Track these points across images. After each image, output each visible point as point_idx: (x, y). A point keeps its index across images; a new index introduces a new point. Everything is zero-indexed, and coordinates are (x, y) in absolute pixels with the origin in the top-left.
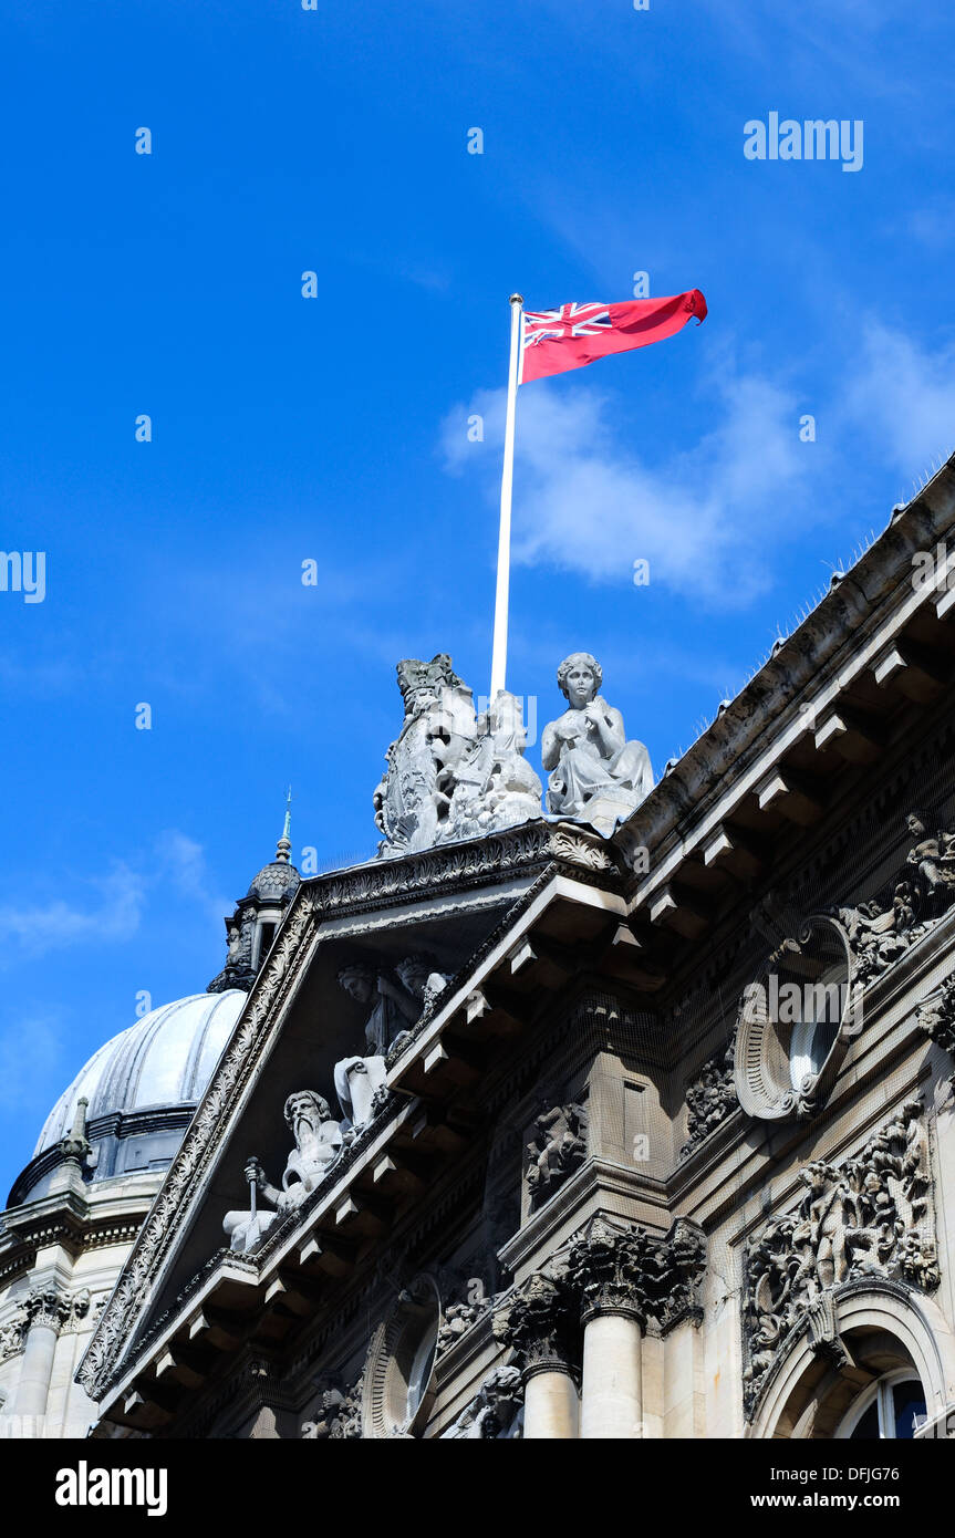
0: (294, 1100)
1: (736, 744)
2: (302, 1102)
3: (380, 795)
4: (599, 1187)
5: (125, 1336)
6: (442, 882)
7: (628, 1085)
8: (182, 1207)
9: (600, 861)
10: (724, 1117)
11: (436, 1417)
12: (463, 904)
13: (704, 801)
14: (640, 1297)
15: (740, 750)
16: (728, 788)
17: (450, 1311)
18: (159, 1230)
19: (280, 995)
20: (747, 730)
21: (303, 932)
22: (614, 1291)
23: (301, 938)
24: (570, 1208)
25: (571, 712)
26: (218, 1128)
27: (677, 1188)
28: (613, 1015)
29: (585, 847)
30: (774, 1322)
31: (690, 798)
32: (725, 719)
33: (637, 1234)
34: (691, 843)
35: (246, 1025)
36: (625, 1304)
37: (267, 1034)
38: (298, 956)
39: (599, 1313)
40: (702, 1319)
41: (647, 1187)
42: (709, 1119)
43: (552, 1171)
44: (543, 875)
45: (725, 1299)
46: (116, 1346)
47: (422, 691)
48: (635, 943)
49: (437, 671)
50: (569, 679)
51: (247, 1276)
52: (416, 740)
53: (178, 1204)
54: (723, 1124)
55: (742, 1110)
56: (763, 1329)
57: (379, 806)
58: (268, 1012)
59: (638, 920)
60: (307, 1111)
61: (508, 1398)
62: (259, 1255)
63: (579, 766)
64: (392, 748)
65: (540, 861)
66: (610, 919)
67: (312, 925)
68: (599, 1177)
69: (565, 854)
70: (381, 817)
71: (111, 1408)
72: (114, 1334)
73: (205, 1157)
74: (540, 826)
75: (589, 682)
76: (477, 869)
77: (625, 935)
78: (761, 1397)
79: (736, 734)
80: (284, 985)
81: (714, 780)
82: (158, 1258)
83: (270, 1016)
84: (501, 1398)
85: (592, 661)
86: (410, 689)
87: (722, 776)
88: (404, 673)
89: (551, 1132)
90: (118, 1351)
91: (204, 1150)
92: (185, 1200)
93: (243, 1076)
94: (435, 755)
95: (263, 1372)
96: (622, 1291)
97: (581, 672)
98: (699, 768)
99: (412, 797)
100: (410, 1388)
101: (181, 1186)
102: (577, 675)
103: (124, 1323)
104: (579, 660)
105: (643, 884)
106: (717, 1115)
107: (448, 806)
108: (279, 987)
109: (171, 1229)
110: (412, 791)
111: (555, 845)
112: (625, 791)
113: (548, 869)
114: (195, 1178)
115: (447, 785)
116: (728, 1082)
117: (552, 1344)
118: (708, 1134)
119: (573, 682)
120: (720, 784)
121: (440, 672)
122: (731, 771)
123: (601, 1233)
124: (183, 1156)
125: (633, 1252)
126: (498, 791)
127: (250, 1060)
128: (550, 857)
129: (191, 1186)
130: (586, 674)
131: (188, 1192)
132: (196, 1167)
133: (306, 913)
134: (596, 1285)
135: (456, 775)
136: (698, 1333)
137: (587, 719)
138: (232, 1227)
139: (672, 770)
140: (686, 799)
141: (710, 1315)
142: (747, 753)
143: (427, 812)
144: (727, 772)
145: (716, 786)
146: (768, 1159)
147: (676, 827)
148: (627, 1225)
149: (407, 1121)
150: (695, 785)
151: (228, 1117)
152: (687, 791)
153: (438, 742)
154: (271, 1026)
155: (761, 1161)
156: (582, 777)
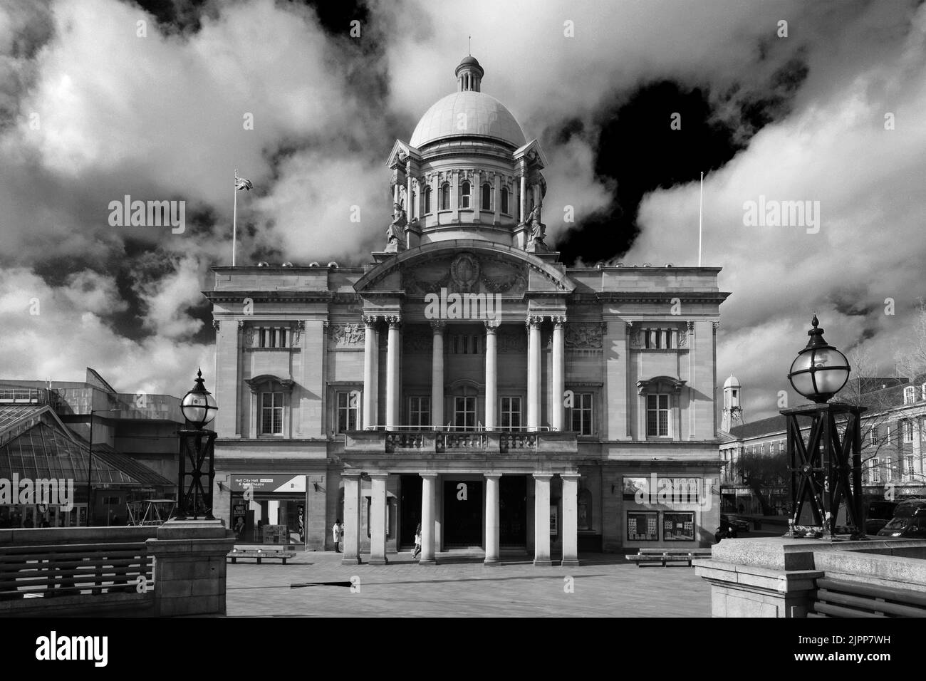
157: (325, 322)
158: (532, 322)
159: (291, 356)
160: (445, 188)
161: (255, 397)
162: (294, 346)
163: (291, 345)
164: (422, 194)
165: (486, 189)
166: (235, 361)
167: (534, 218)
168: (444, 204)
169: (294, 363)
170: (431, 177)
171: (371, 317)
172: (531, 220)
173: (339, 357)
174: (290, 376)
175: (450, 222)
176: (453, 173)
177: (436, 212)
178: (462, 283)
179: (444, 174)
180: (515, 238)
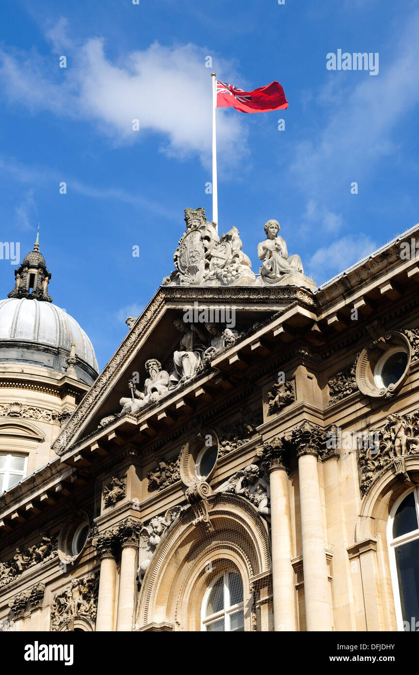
0: (150, 362)
1: (373, 270)
2: (153, 364)
3: (177, 256)
4: (304, 412)
5: (73, 435)
6: (237, 299)
7: (309, 377)
8: (101, 394)
9: (311, 302)
10: (351, 394)
11: (216, 477)
12: (247, 308)
13: (356, 287)
14: (318, 449)
15: (374, 273)
16: (367, 284)
17: (224, 443)
18: (91, 400)
19: (148, 325)
20: (379, 266)
21: (160, 304)
22: (310, 447)
23: (159, 307)
24: (290, 417)
25: (268, 240)
26: (118, 368)
27: (327, 414)
28: (307, 353)
29: (307, 296)
30: (373, 463)
31: (351, 286)
32: (371, 261)
33: (317, 428)
34: (348, 301)
35: (133, 334)
36: (314, 451)
37: (142, 338)
38: (157, 312)
39: (305, 454)
40: (339, 458)
41: (318, 412)
42: (345, 393)
43: (281, 403)
44: (292, 304)
45: (350, 453)
46: (70, 438)
47: (195, 220)
48: (320, 331)
49: (199, 213)
50: (269, 229)
51: (133, 421)
52: (196, 239)
53: (100, 392)
54: (350, 396)
55: (360, 392)
56: (369, 465)
57: (176, 260)
58: (143, 330)
59: (323, 323)
60: (155, 366)
61: (254, 475)
62: (138, 414)
63: (280, 262)
64: (181, 239)
65: (290, 299)
66: (312, 322)
67: (164, 302)
68: (304, 408)
69: (301, 299)
70: (177, 264)
71: (68, 459)
72: (69, 434)
73: (112, 377)
74: (293, 288)
75: (276, 230)
76: (257, 297)
77: (316, 328)
78: (371, 488)
79: (374, 267)
80: (150, 322)
81: (362, 281)
82: (89, 410)
83: (143, 332)
84: (252, 475)
85: (278, 223)
86: (190, 219)
87: (365, 280)
88: (188, 213)
89: (280, 390)
90: (70, 440)
91: (112, 375)
92: (102, 391)
93: (130, 351)
94: (204, 246)
95: (133, 453)
96: (312, 447)
97: (274, 227)
98: (356, 276)
99: (194, 260)
100: (196, 465)
101: (101, 387)
102: (273, 228)
103: (73, 431)
104: (274, 222)
105: (325, 311)
106: (348, 392)
107: (209, 264)
108: (148, 322)
109: (96, 401)
110: (194, 257)
111: (299, 295)
112: (300, 273)
113: (294, 303)
114: (107, 384)
115: (209, 257)
116: (353, 381)
117: (280, 461)
118: (343, 398)
119: (271, 230)
120: (364, 282)
121: (201, 215)
122: (369, 279)
123: (307, 427)
124: (103, 376)
125: (316, 434)
126: (239, 264)
127: (134, 346)
128: (296, 299)
129: (105, 387)
130: (276, 228)
131: (104, 389)
132: (108, 381)
133: (161, 298)
134: (305, 444)
135: (212, 254)
136: (338, 463)
137: (276, 244)
138: (124, 403)
139: (346, 275)
140: (349, 286)
141: (342, 457)
142: (377, 274)
143: (201, 265)
144: (367, 279)
145: (362, 283)
146: (370, 409)
147: (342, 294)
148: (314, 425)
149: (213, 378)
150: (354, 282)
151: (122, 365)
152: (350, 283)
153: (206, 242)
154: (143, 335)
155: (366, 410)
156: (281, 266)
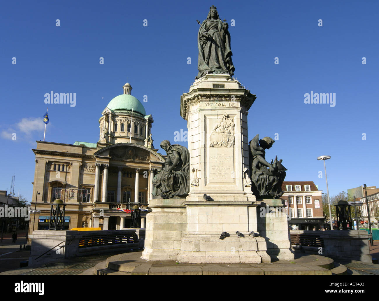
157: (80, 164)
158: (152, 170)
159: (66, 174)
160: (122, 125)
161: (51, 188)
162: (67, 171)
163: (66, 171)
164: (114, 125)
165: (136, 127)
166: (44, 175)
167: (151, 138)
168: (122, 130)
169: (67, 177)
170: (118, 120)
171: (99, 164)
172: (149, 138)
173: (84, 176)
174: (65, 181)
175: (124, 136)
176: (126, 121)
177: (119, 132)
178: (129, 156)
179: (122, 120)
180: (144, 143)
